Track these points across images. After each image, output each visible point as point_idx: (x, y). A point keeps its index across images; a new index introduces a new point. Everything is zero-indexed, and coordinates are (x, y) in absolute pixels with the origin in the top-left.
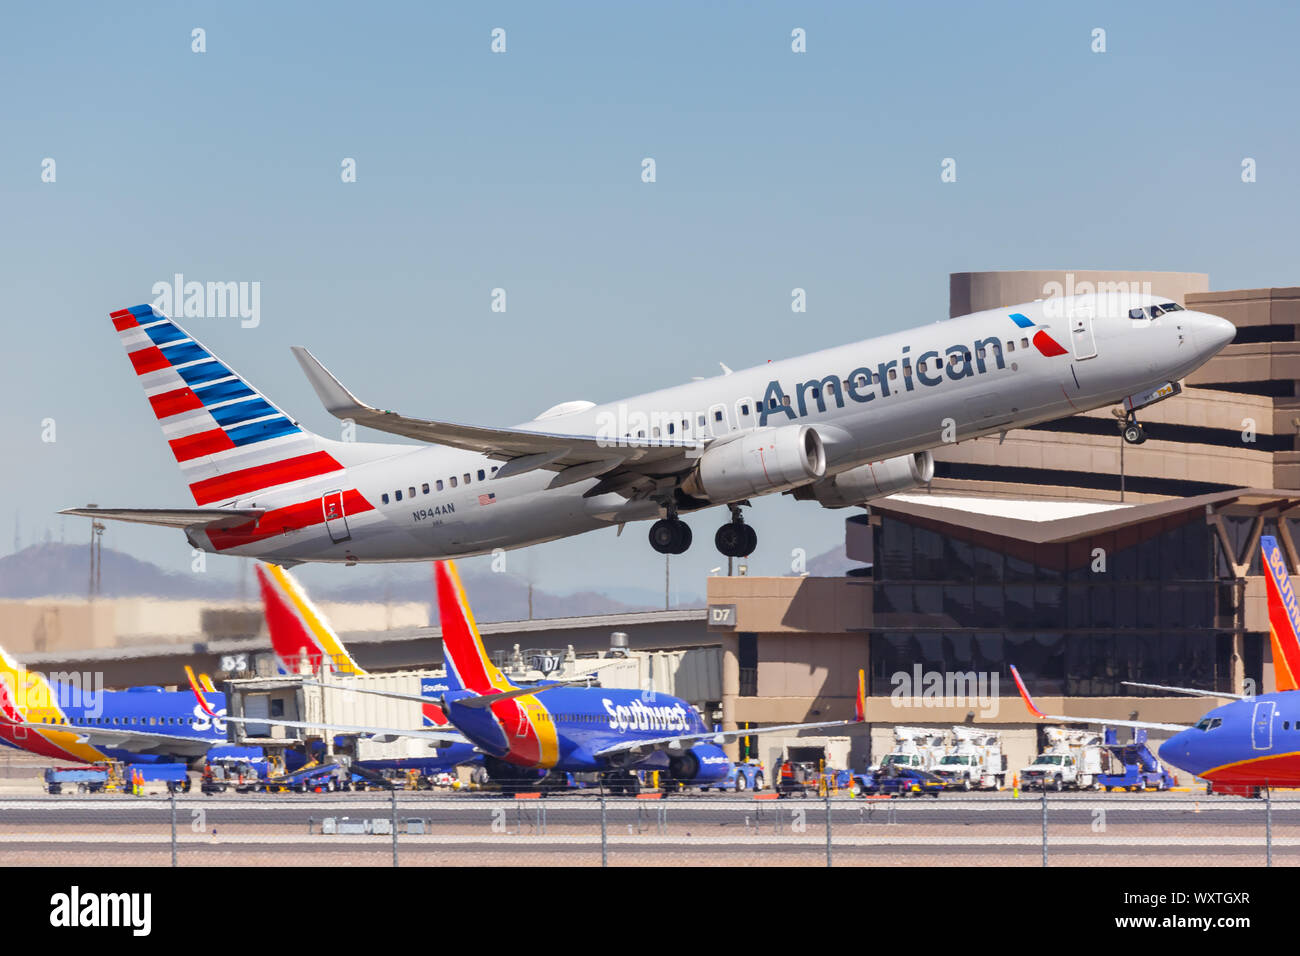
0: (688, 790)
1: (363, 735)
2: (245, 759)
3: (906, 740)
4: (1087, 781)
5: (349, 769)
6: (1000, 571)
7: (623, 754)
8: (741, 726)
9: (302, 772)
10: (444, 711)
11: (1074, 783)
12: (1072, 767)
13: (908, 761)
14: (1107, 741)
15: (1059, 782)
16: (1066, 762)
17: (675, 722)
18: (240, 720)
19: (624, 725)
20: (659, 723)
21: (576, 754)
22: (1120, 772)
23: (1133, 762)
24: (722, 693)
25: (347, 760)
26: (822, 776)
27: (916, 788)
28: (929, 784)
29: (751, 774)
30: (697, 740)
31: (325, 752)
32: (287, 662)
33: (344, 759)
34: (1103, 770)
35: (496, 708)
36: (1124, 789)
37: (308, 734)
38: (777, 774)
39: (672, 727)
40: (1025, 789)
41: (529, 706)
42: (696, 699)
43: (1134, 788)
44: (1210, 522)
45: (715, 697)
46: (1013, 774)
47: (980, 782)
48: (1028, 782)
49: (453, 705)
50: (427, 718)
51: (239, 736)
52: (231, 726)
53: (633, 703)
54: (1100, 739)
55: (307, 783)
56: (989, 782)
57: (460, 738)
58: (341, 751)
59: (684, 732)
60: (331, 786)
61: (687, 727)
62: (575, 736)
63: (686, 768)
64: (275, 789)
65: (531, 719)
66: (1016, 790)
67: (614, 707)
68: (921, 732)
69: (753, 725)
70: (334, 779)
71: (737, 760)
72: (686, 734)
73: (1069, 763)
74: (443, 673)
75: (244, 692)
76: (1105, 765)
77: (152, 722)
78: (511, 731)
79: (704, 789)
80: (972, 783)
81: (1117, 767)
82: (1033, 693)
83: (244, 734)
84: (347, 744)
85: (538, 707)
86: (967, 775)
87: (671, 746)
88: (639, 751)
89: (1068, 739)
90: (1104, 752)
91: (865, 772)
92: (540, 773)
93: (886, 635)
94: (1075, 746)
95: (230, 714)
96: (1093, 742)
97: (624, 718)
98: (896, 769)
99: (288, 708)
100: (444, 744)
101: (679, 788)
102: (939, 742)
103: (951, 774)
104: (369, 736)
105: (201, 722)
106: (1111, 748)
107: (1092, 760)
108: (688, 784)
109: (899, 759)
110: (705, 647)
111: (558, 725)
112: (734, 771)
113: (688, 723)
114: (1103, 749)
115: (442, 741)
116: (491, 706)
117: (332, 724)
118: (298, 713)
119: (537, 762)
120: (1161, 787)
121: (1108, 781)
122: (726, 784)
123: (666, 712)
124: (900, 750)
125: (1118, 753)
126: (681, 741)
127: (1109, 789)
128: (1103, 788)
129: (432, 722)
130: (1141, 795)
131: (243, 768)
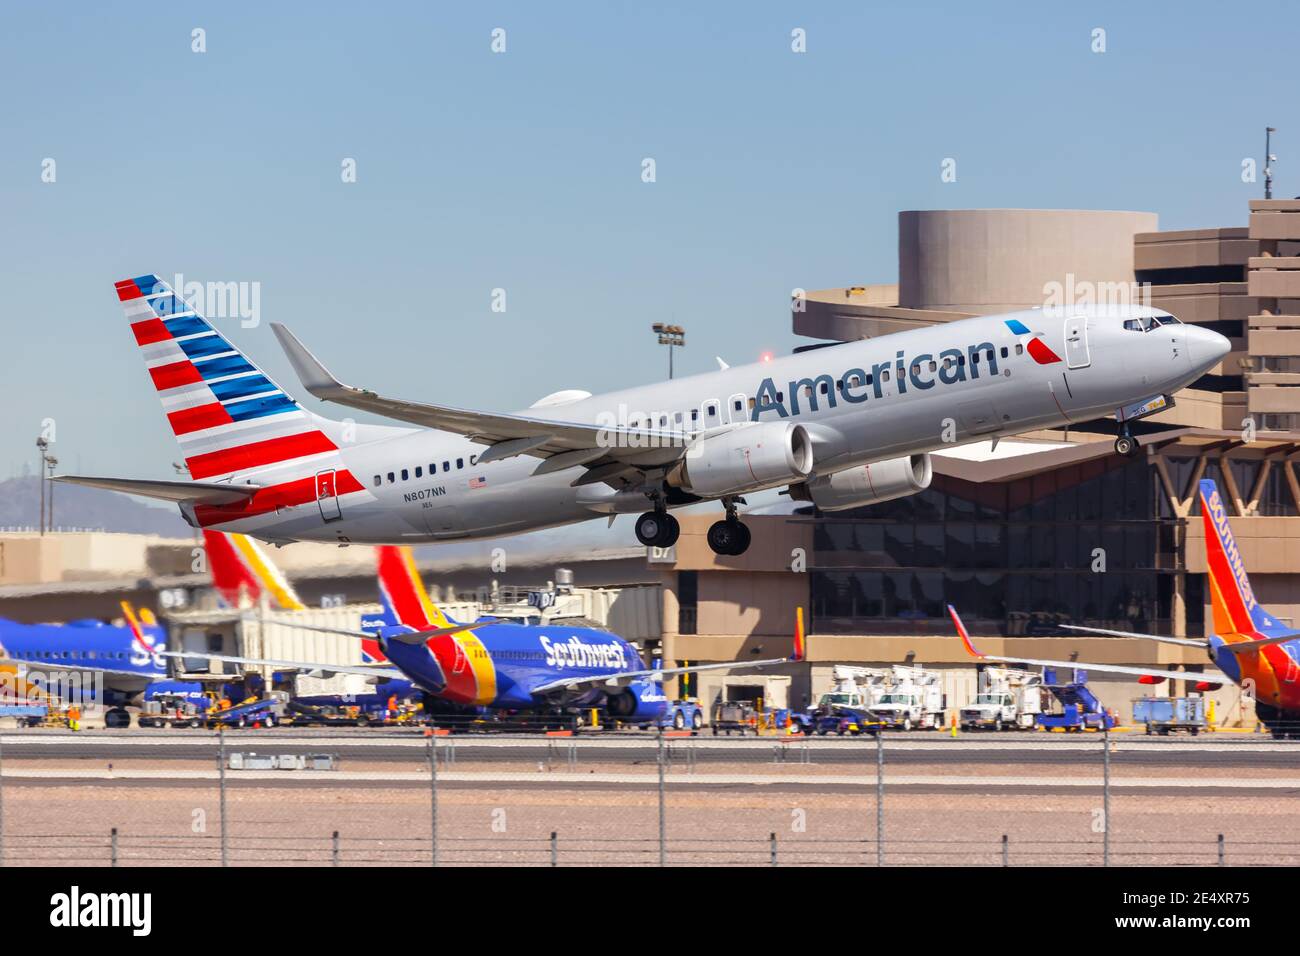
0: (626, 728)
1: (303, 671)
2: (183, 694)
3: (846, 679)
4: (1027, 721)
5: (289, 705)
6: (942, 511)
7: (559, 692)
8: (680, 664)
9: (241, 707)
10: (381, 646)
11: (1014, 722)
12: (1012, 706)
13: (848, 701)
14: (1046, 680)
15: (998, 722)
16: (1006, 701)
17: (614, 659)
18: (177, 654)
19: (561, 663)
20: (597, 658)
21: (514, 692)
22: (1060, 712)
23: (1071, 703)
24: (662, 631)
25: (285, 695)
26: (761, 715)
27: (854, 727)
28: (867, 723)
29: (689, 712)
30: (634, 678)
31: (263, 688)
32: (228, 597)
33: (283, 695)
34: (1042, 710)
35: (433, 644)
36: (1063, 730)
37: (247, 670)
38: (716, 713)
39: (610, 664)
40: (964, 728)
41: (467, 644)
42: (635, 637)
43: (1073, 729)
44: (1151, 461)
45: (655, 635)
46: (953, 713)
47: (920, 722)
48: (966, 722)
49: (390, 640)
50: (366, 654)
51: (177, 671)
52: (170, 660)
53: (570, 640)
54: (1039, 679)
55: (245, 718)
56: (929, 721)
57: (397, 675)
58: (280, 687)
59: (621, 669)
60: (269, 723)
61: (625, 665)
62: (515, 673)
63: (622, 706)
64: (211, 725)
65: (469, 654)
66: (954, 729)
67: (551, 645)
68: (862, 672)
69: (692, 663)
70: (272, 716)
71: (676, 698)
72: (623, 672)
73: (1008, 702)
74: (380, 609)
75: (184, 626)
76: (1044, 706)
77: (92, 656)
78: (448, 668)
79: (643, 728)
80: (912, 723)
81: (1057, 707)
82: (972, 633)
83: (182, 669)
84: (285, 680)
85: (475, 643)
86: (907, 714)
87: (608, 683)
88: (576, 688)
89: (1007, 679)
90: (1044, 693)
91: (804, 712)
92: (479, 709)
93: (828, 575)
94: (1016, 686)
95: (168, 649)
96: (1033, 681)
97: (562, 656)
98: (834, 708)
99: (227, 643)
100: (382, 681)
101: (616, 726)
102: (879, 680)
103: (890, 713)
104: (308, 671)
105: (141, 656)
106: (1051, 689)
107: (1032, 699)
108: (625, 721)
109: (837, 699)
110: (645, 585)
111: (496, 661)
112: (673, 710)
113: (625, 660)
114: (1042, 688)
115: (379, 678)
116: (427, 642)
117: (271, 660)
118: (236, 648)
119: (474, 699)
120: (1101, 727)
121: (1047, 721)
122: (665, 723)
123: (603, 650)
124: (839, 690)
125: (1057, 693)
126: (620, 679)
127: (1048, 729)
128: (1042, 728)
129: (371, 658)
130: (1082, 736)
131: (181, 703)
